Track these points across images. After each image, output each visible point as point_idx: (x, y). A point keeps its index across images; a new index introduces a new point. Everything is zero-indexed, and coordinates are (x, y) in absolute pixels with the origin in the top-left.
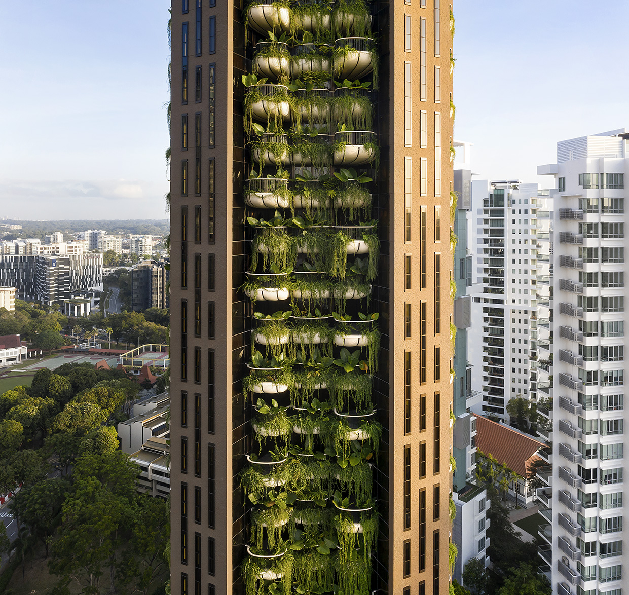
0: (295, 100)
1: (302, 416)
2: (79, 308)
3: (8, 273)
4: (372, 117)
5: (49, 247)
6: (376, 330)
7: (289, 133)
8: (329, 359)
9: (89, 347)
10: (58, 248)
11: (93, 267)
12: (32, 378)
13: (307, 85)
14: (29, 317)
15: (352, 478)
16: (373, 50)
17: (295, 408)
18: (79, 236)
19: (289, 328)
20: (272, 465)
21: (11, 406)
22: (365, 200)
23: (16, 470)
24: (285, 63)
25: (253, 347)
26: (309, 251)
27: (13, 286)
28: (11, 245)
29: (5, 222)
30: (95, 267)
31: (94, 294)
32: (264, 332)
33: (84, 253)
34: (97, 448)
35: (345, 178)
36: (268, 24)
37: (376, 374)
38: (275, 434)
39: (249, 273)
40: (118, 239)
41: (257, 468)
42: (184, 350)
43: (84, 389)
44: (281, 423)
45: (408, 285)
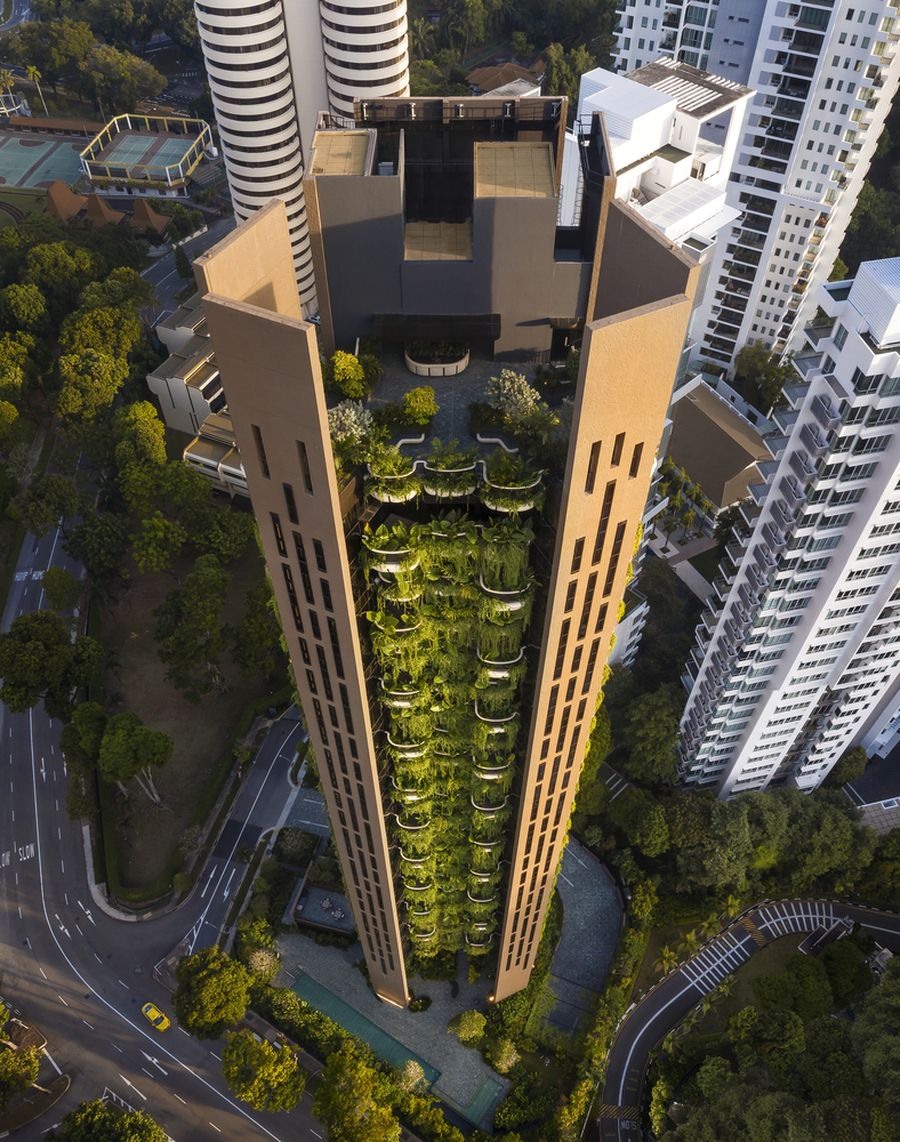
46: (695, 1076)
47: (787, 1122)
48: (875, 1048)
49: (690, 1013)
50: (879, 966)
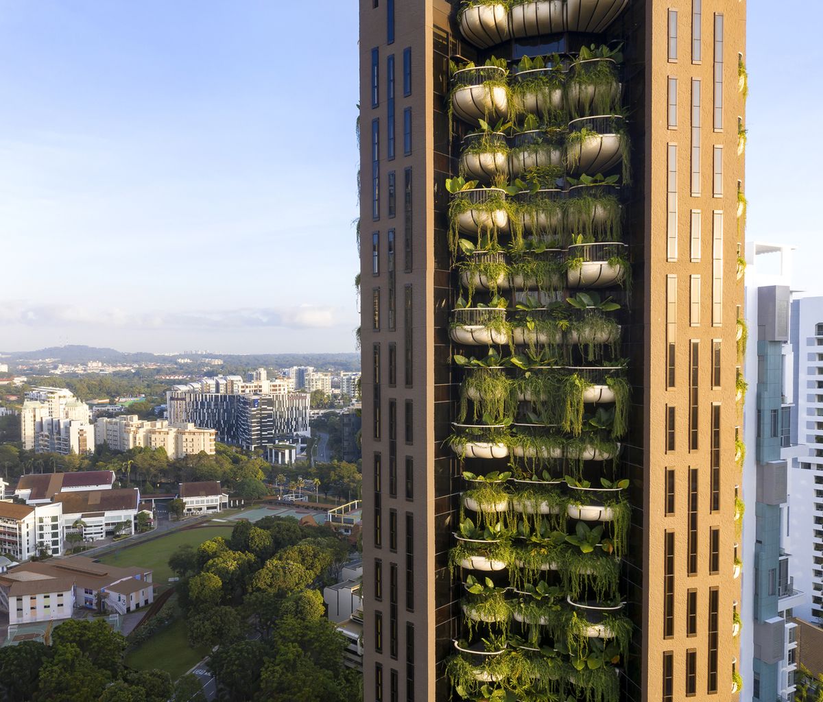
0: (514, 206)
1: (525, 602)
2: (283, 455)
3: (208, 413)
4: (622, 223)
5: (251, 385)
6: (625, 502)
7: (508, 249)
8: (560, 534)
9: (294, 499)
10: (260, 387)
11: (298, 409)
12: (231, 530)
13: (531, 185)
14: (229, 463)
15: (590, 684)
16: (621, 131)
17: (515, 590)
18: (284, 373)
19: (508, 493)
20: (486, 655)
21: (210, 557)
22: (610, 334)
23: (213, 627)
24: (501, 158)
25: (462, 513)
26: (534, 398)
27: (213, 428)
28: (211, 382)
29: (206, 356)
30: (301, 408)
31: (300, 439)
32: (475, 495)
33: (289, 392)
34: (300, 611)
35: (583, 305)
36: (478, 110)
37: (625, 556)
38: (490, 620)
39: (455, 424)
40: (327, 377)
41: (466, 657)
42: (378, 512)
43: (287, 546)
44: (498, 606)
45: (671, 445)
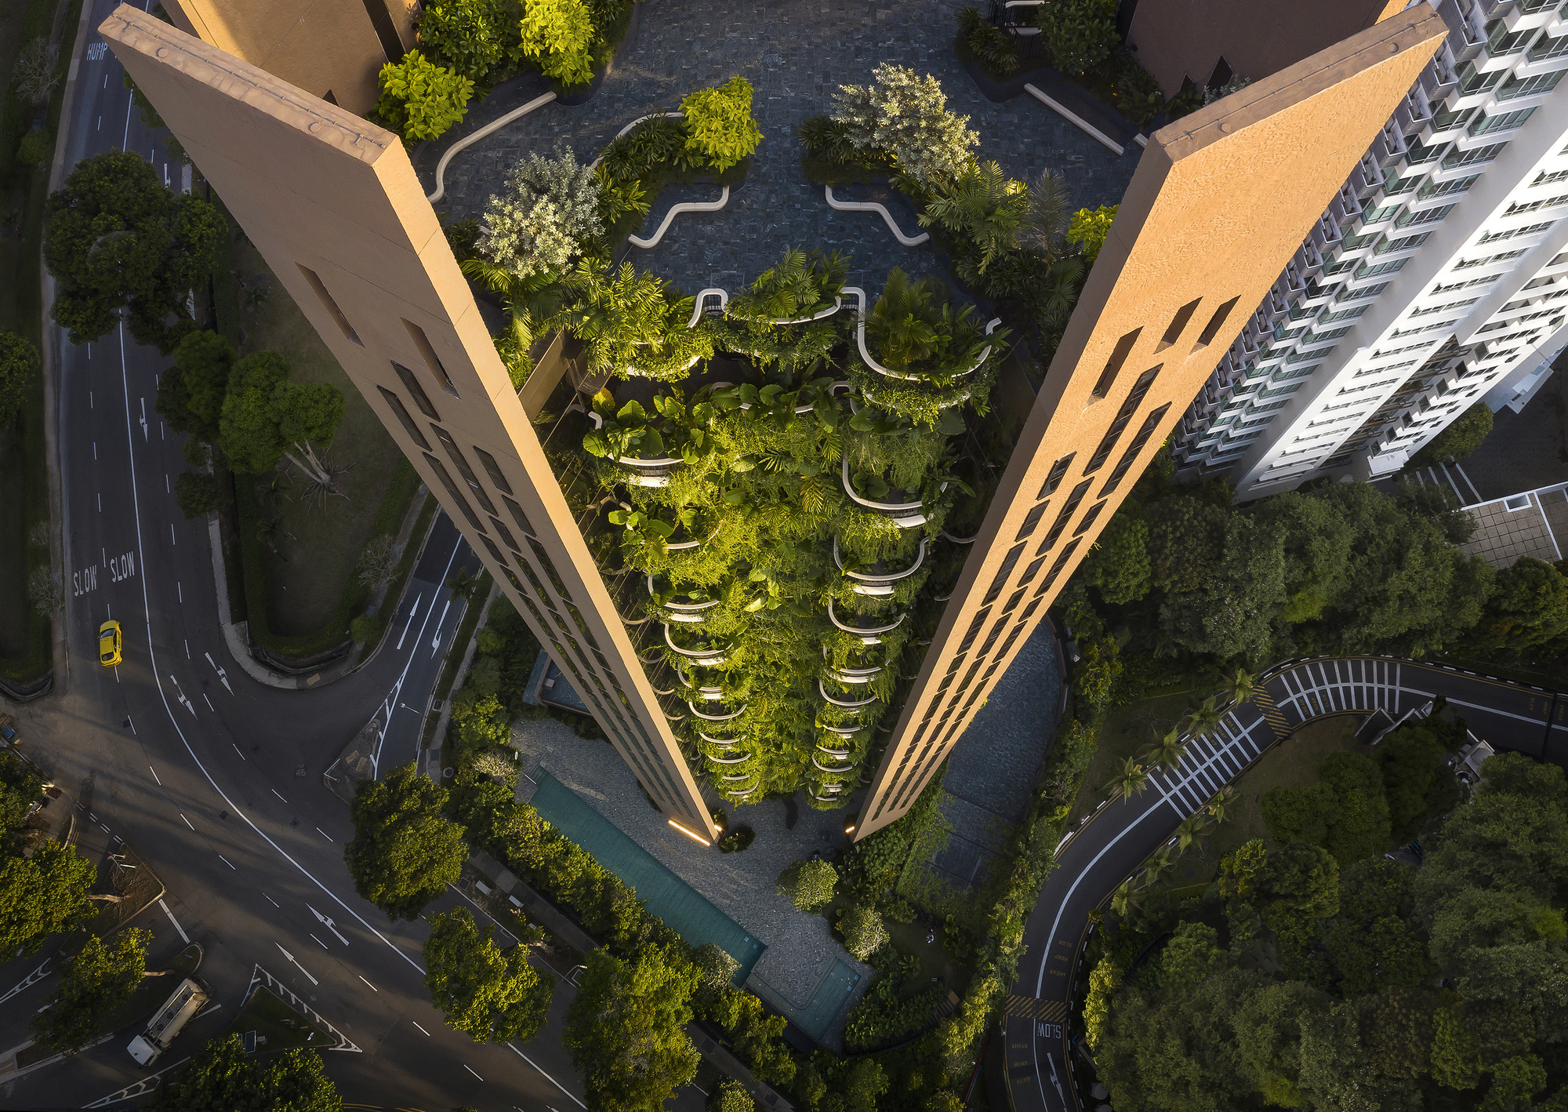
46: (1160, 953)
47: (1300, 1030)
48: (1451, 909)
49: (1160, 850)
50: (1470, 770)
